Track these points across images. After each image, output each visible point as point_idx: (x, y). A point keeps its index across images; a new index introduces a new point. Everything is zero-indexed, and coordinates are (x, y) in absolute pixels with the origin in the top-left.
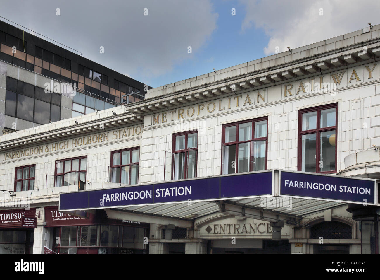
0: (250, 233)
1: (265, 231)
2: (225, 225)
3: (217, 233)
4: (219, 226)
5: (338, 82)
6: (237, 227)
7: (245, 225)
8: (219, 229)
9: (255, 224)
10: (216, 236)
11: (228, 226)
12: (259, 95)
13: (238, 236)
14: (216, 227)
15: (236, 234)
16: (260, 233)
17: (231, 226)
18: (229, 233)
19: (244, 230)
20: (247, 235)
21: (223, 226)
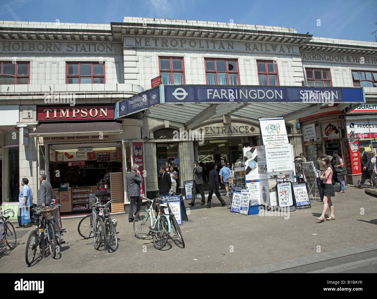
0: (234, 133)
1: (244, 131)
2: (214, 127)
3: (209, 134)
4: (210, 129)
5: (275, 50)
6: (224, 129)
7: (230, 127)
8: (209, 131)
9: (237, 127)
10: (207, 136)
11: (217, 128)
12: (229, 45)
13: (225, 135)
14: (207, 129)
15: (224, 134)
16: (241, 132)
17: (219, 128)
18: (219, 133)
19: (230, 131)
20: (232, 134)
21: (213, 129)
